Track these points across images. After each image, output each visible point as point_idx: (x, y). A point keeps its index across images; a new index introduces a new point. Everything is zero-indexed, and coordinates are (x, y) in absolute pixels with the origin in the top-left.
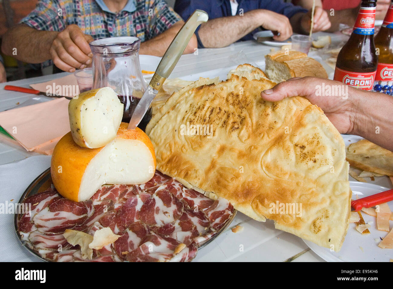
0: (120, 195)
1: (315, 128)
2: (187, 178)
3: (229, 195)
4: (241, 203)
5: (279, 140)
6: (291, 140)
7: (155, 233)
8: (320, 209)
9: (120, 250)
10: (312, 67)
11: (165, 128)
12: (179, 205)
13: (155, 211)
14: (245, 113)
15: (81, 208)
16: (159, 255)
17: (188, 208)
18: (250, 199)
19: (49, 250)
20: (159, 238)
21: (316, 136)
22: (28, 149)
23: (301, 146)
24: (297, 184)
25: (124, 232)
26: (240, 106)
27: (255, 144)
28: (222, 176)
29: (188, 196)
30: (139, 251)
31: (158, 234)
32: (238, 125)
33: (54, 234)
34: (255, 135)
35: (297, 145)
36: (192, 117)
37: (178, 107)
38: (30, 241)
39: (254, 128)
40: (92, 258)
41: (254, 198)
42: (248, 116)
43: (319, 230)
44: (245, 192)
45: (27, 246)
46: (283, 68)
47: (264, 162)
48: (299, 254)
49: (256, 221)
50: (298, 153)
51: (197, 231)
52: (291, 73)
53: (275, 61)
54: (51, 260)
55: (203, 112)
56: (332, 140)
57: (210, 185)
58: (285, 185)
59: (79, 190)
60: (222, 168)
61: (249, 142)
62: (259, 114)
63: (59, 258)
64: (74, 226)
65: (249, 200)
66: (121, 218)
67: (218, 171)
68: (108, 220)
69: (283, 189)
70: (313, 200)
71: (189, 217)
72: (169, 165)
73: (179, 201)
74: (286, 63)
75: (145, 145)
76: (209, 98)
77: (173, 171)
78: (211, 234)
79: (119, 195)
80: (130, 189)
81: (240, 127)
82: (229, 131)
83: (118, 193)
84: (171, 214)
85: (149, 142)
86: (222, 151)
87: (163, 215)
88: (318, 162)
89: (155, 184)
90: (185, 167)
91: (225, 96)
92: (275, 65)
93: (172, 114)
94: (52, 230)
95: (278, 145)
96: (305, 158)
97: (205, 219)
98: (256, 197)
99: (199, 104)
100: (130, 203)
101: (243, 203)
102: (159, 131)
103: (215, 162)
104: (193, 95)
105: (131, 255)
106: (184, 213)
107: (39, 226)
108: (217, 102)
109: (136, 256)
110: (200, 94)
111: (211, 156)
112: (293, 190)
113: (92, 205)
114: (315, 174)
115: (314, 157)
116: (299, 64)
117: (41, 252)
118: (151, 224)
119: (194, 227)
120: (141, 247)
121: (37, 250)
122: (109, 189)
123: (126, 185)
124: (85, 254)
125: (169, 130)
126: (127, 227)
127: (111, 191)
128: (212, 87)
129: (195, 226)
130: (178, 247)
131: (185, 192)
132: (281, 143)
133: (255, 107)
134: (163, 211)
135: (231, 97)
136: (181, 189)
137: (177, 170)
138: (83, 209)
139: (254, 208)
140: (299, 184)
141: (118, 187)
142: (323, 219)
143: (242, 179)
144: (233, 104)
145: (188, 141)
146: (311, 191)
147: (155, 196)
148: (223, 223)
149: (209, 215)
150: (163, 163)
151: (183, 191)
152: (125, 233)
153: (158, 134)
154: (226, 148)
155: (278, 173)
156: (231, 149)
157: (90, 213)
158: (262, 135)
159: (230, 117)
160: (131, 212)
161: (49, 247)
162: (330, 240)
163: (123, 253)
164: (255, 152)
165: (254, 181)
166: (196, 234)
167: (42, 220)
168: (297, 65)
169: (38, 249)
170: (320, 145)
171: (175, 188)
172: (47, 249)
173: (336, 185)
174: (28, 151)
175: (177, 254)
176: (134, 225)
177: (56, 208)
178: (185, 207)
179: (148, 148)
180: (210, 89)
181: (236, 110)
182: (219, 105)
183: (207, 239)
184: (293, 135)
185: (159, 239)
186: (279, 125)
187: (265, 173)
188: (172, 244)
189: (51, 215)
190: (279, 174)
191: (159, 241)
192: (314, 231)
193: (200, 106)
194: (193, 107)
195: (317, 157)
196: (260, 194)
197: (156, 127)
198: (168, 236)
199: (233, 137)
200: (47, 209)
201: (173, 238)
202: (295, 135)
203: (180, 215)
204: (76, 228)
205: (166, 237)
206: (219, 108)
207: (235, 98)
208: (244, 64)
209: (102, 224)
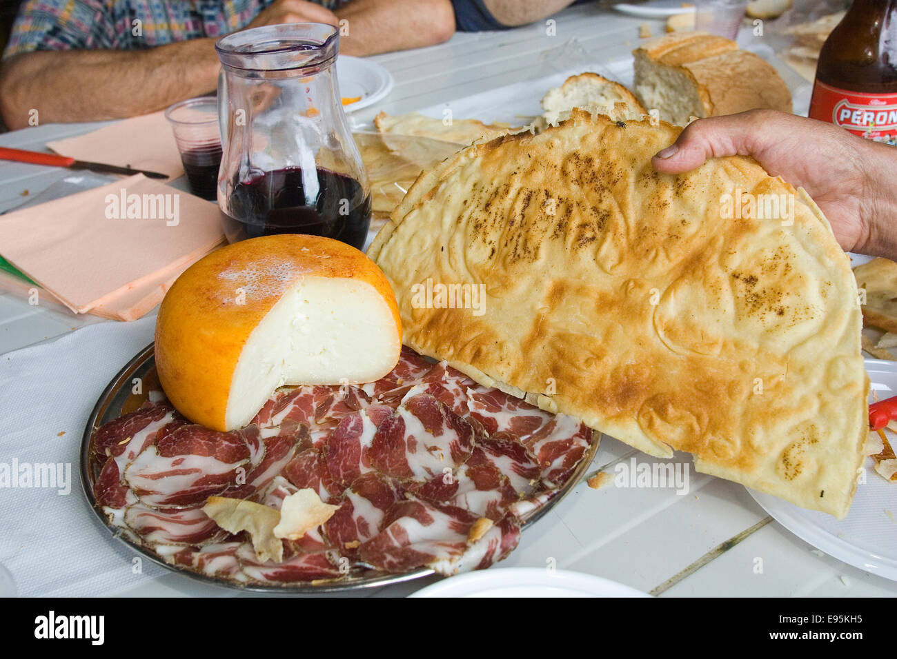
0: (317, 411)
1: (780, 234)
2: (480, 362)
3: (583, 399)
4: (613, 417)
5: (693, 266)
6: (722, 264)
7: (417, 496)
8: (797, 422)
9: (340, 539)
10: (752, 75)
11: (414, 242)
12: (464, 431)
13: (406, 447)
14: (608, 202)
15: (234, 445)
16: (434, 546)
17: (485, 436)
18: (632, 406)
19: (179, 545)
20: (427, 509)
21: (782, 252)
22: (74, 307)
23: (748, 277)
24: (742, 367)
25: (340, 497)
26: (597, 185)
27: (638, 277)
28: (562, 355)
29: (481, 407)
30: (388, 539)
31: (425, 500)
32: (593, 231)
33: (179, 508)
34: (636, 255)
35: (737, 275)
36: (480, 215)
37: (444, 190)
38: (129, 527)
39: (633, 236)
40: (283, 559)
41: (641, 403)
42: (616, 210)
43: (797, 472)
44: (620, 390)
45: (125, 538)
46: (680, 82)
47: (661, 319)
48: (746, 531)
49: (652, 457)
50: (740, 295)
51: (511, 488)
52: (701, 93)
53: (660, 63)
54: (189, 567)
55: (507, 202)
56: (820, 260)
57: (535, 378)
58: (711, 371)
59: (227, 403)
60: (562, 337)
61: (622, 271)
62: (643, 203)
63: (206, 562)
64: (224, 488)
65: (632, 410)
66: (328, 465)
67: (552, 344)
68: (303, 470)
69: (708, 381)
70: (780, 403)
71: (489, 456)
72: (432, 333)
73: (461, 421)
74: (686, 69)
75: (373, 289)
76: (519, 168)
77: (445, 347)
78: (548, 494)
79: (314, 411)
80: (340, 396)
81: (599, 235)
82: (571, 247)
83: (312, 407)
84: (446, 451)
85: (383, 283)
86: (558, 296)
87: (428, 453)
88: (790, 313)
89: (398, 382)
90: (473, 335)
91: (559, 162)
92: (658, 74)
93: (431, 208)
94: (171, 499)
95: (693, 276)
96: (758, 306)
97: (527, 461)
98: (646, 401)
99: (496, 183)
100: (346, 428)
101: (619, 417)
102: (401, 252)
103: (543, 322)
104: (479, 161)
105: (369, 548)
106: (476, 449)
107: (141, 493)
108: (539, 178)
109: (381, 550)
110: (498, 159)
111: (532, 308)
112: (733, 382)
113: (259, 438)
114: (783, 341)
115: (777, 303)
116: (719, 71)
117: (161, 550)
118: (402, 477)
119: (504, 481)
120: (388, 530)
121: (151, 548)
122: (290, 398)
123: (327, 387)
124: (264, 550)
125: (425, 248)
126: (347, 485)
127: (295, 404)
128: (525, 140)
129: (504, 478)
130: (475, 526)
131: (473, 400)
132: (699, 273)
133: (632, 187)
134: (425, 446)
135: (574, 165)
136: (461, 393)
137: (454, 344)
138: (237, 448)
139: (644, 427)
140: (746, 367)
141: (310, 391)
142: (806, 447)
143: (610, 360)
144: (580, 181)
145: (475, 273)
146: (774, 382)
147: (402, 411)
148: (571, 469)
149: (537, 452)
150: (418, 327)
151: (467, 396)
152: (345, 500)
153: (399, 260)
154: (567, 287)
155: (696, 344)
156: (581, 291)
157: (257, 457)
158: (653, 254)
159: (573, 212)
160: (351, 451)
161: (176, 538)
162: (822, 492)
163: (349, 545)
164: (637, 296)
165: (639, 364)
166: (510, 496)
167: (145, 476)
168: (715, 73)
169: (153, 545)
170: (793, 272)
171: (447, 390)
172: (175, 543)
173: (831, 365)
174: (76, 313)
175: (474, 543)
176: (362, 481)
177: (174, 449)
178: (479, 435)
179: (381, 297)
180: (520, 144)
181: (587, 196)
182: (545, 183)
183: (539, 507)
184: (726, 253)
185: (429, 511)
186: (692, 229)
187: (664, 343)
188: (460, 520)
189: (164, 464)
190: (698, 345)
191: (428, 515)
192: (786, 474)
193: (497, 188)
194: (481, 191)
195: (785, 301)
196: (655, 393)
197: (392, 241)
198: (447, 503)
199: (582, 259)
200: (152, 450)
201: (457, 505)
202: (732, 251)
203: (468, 454)
204: (227, 492)
205: (442, 504)
206: (546, 190)
207: (582, 168)
208: (582, 75)
209: (293, 481)
